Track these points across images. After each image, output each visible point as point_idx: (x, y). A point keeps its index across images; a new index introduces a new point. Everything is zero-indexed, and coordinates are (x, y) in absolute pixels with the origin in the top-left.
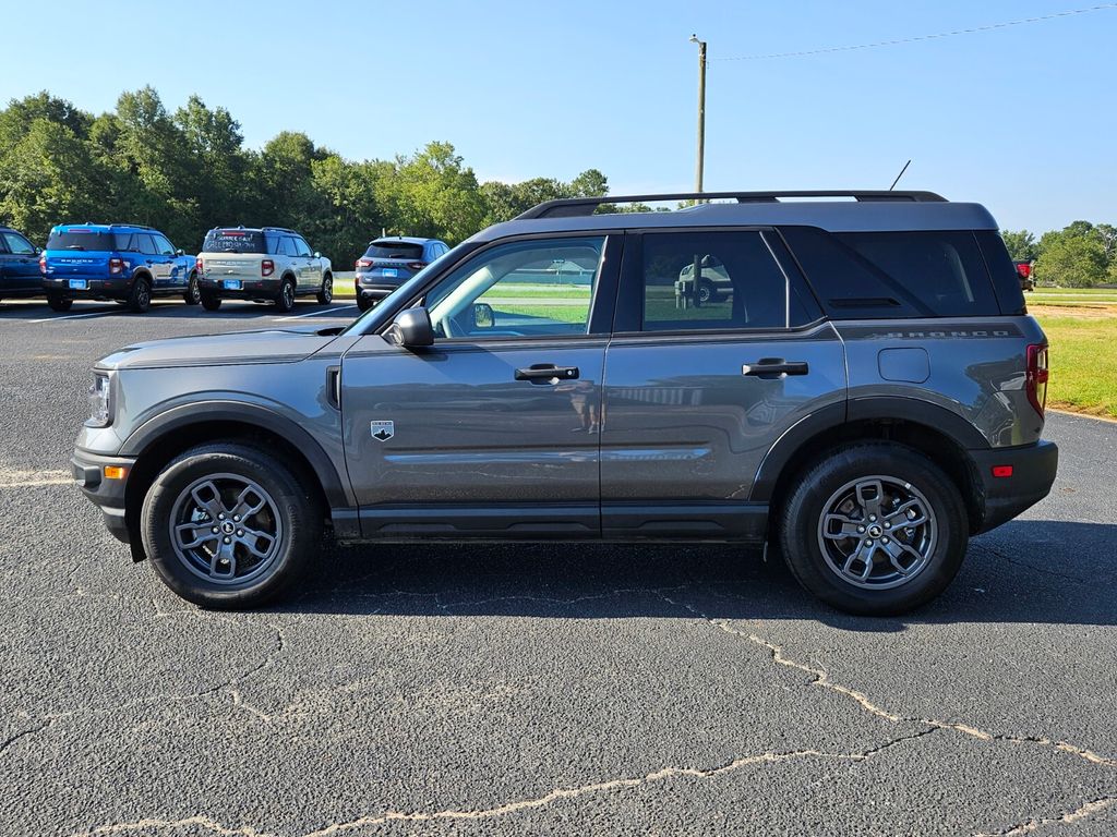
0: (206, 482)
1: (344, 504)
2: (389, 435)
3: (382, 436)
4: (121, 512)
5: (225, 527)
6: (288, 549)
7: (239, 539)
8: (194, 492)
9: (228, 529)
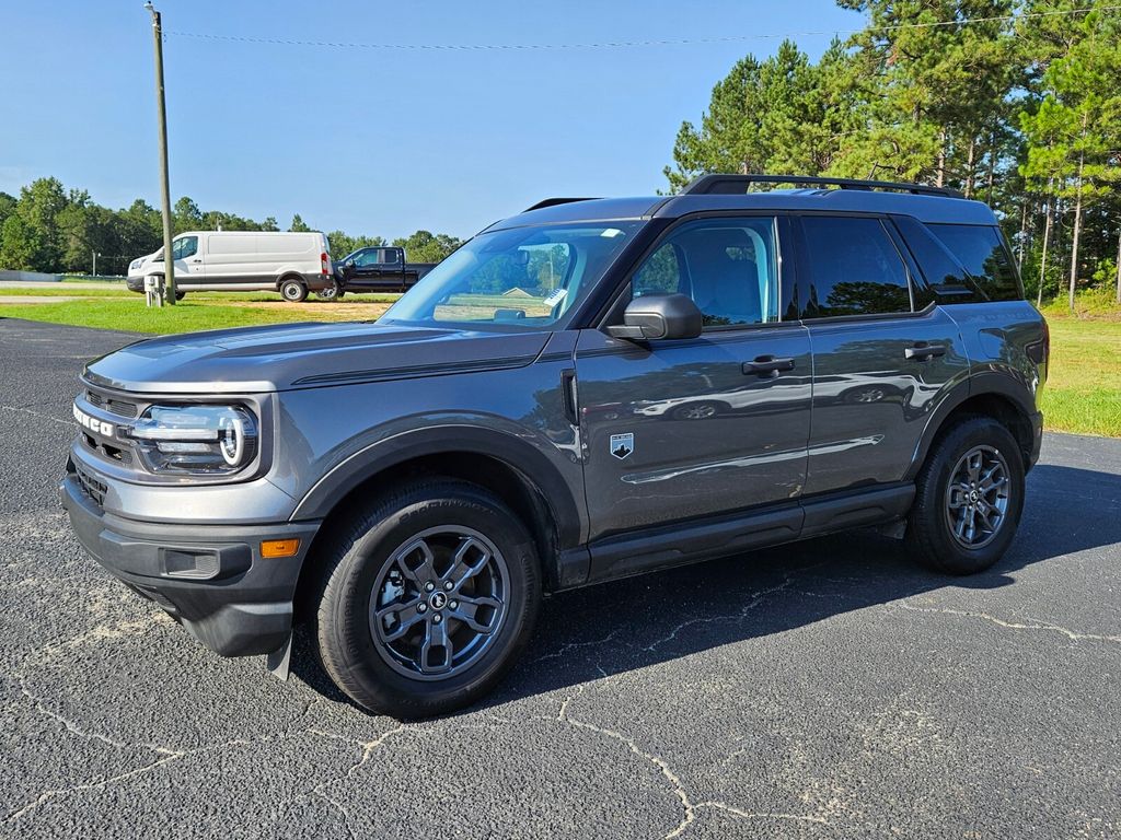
0: (416, 542)
1: (574, 544)
2: (628, 451)
3: (621, 452)
4: (287, 608)
5: (435, 600)
6: (522, 613)
7: (452, 614)
8: (401, 558)
9: (438, 603)
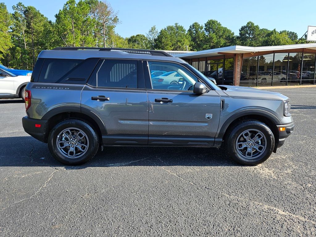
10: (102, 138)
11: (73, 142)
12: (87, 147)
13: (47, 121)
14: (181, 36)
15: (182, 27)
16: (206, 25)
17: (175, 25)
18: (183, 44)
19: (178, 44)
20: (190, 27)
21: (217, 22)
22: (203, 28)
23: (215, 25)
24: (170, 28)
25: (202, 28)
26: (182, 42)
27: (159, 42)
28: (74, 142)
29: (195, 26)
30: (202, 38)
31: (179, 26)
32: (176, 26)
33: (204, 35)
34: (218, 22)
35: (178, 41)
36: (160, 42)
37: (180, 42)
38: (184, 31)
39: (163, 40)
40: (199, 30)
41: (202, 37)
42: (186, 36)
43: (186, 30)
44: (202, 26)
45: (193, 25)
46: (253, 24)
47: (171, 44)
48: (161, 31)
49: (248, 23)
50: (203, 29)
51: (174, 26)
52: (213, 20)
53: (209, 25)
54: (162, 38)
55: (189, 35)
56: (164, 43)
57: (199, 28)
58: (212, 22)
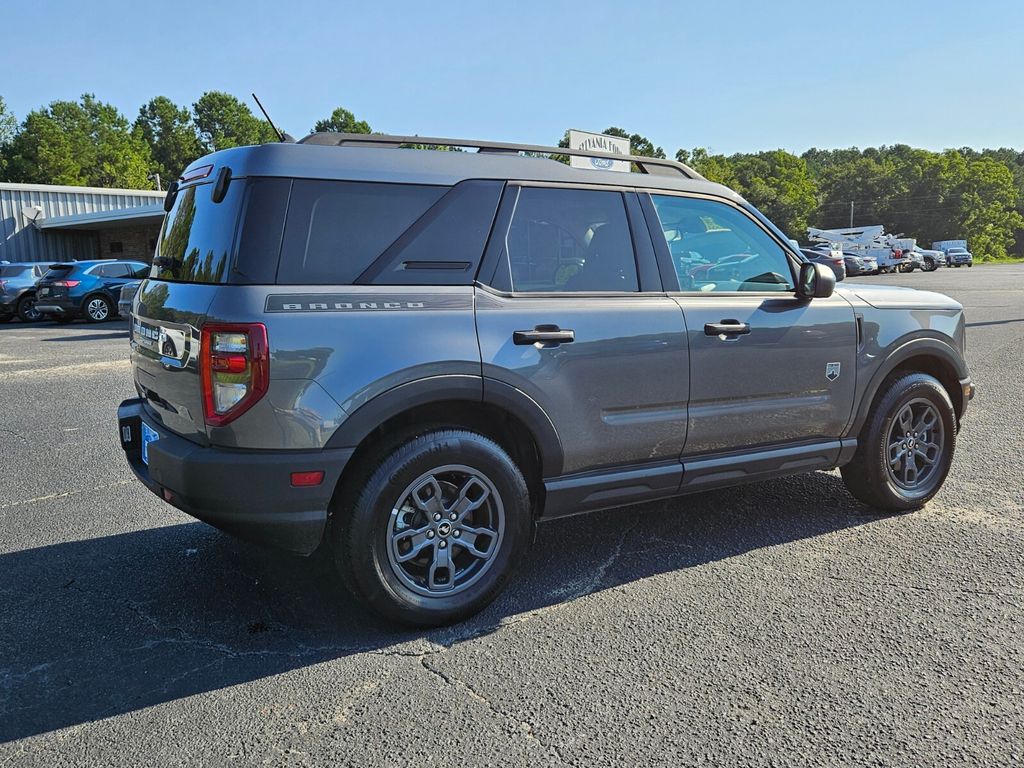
10: (547, 489)
11: (443, 529)
12: (497, 537)
13: (351, 451)
14: (110, 141)
15: (110, 112)
16: (198, 110)
17: (83, 102)
18: (125, 168)
19: (102, 168)
20: (143, 112)
21: (235, 100)
22: (189, 116)
23: (231, 111)
24: (63, 111)
25: (185, 118)
26: (117, 161)
27: (23, 157)
28: (446, 525)
29: (159, 108)
30: (189, 153)
31: (100, 104)
32: (88, 105)
33: (195, 142)
34: (240, 102)
35: (102, 159)
36: (32, 158)
37: (113, 161)
38: (122, 123)
39: (44, 151)
40: (177, 123)
41: (191, 149)
42: (130, 142)
43: (126, 122)
44: (186, 112)
45: (151, 105)
46: (349, 117)
47: (76, 168)
48: (29, 118)
49: (336, 114)
50: (191, 123)
51: (78, 104)
52: (222, 93)
53: (210, 109)
54: (35, 144)
55: (142, 139)
56: (46, 161)
57: (175, 117)
58: (221, 100)
